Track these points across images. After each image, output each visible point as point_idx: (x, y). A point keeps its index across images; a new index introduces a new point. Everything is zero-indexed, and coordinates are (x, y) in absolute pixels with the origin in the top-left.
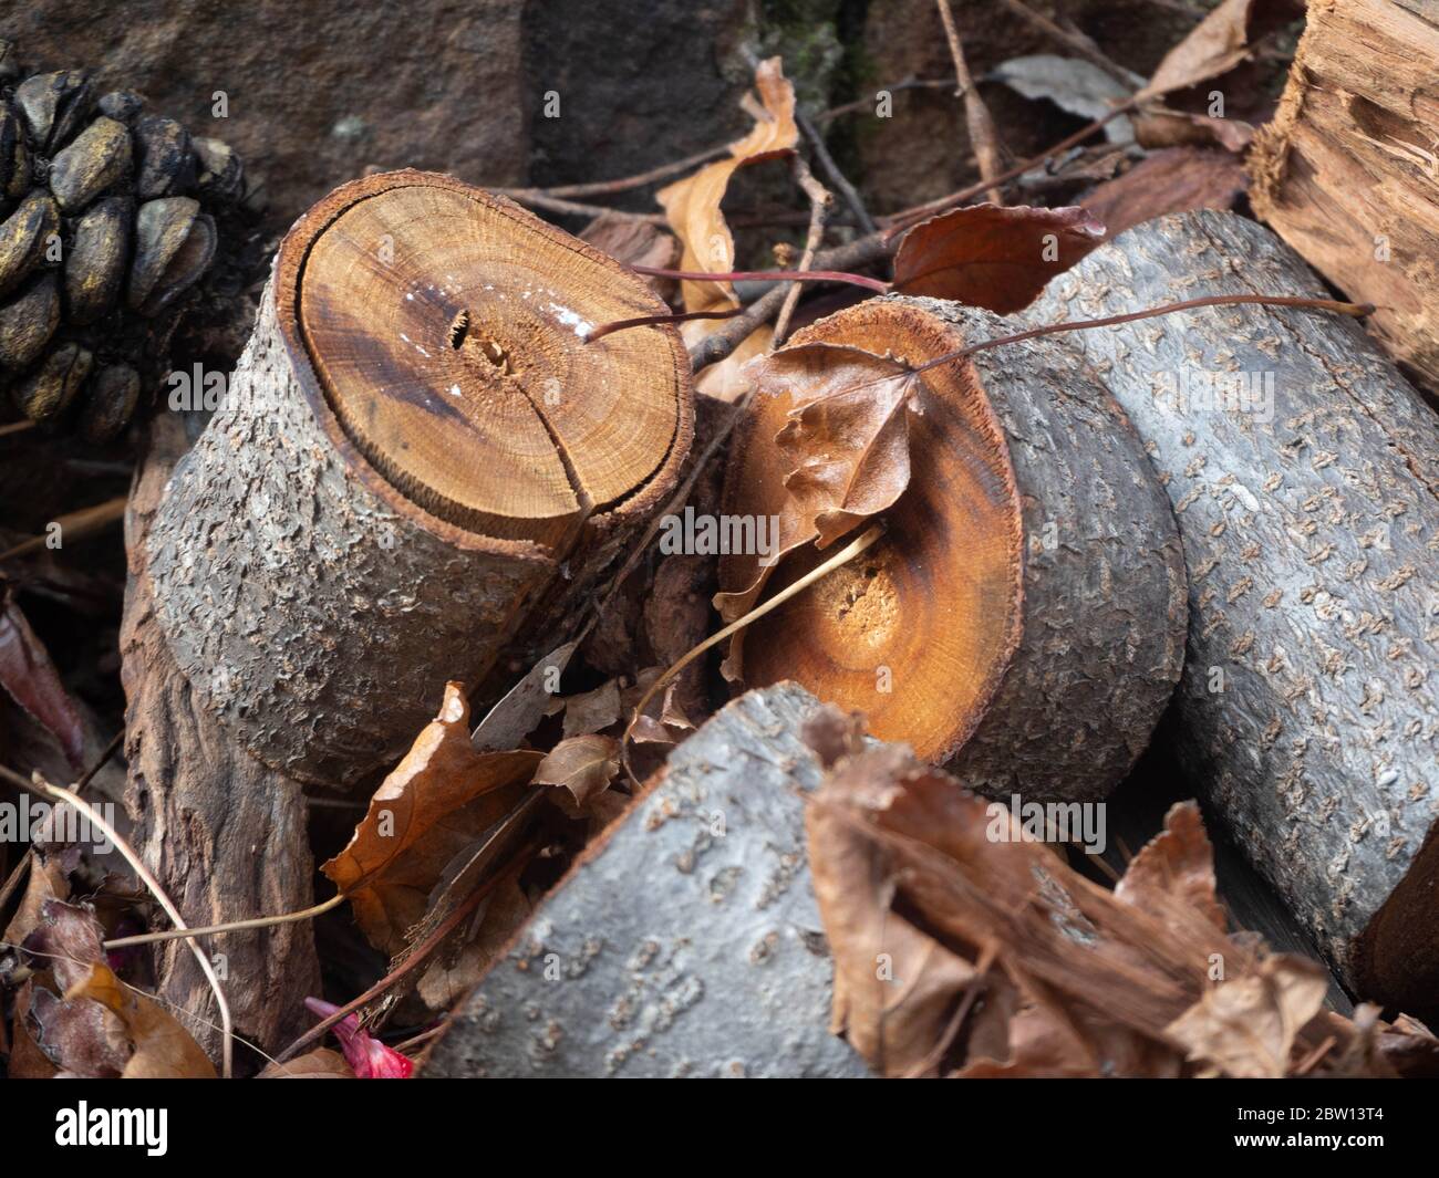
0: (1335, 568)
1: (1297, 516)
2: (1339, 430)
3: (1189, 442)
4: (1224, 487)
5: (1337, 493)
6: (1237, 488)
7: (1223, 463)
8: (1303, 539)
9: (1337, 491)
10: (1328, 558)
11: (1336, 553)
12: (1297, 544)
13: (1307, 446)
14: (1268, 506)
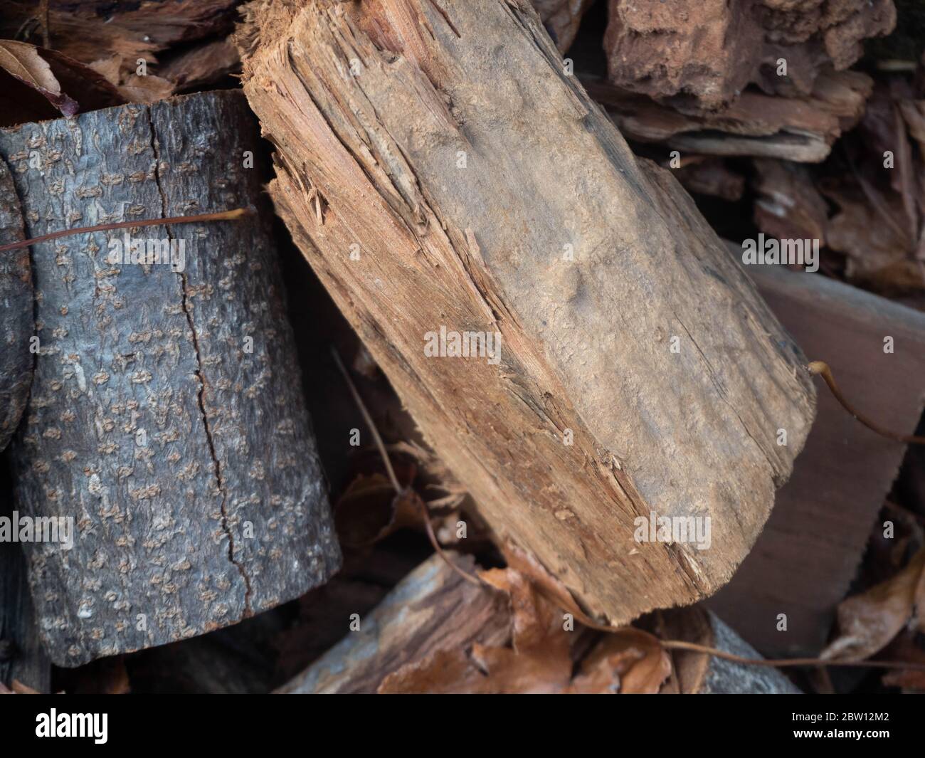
0: (111, 463)
1: (105, 413)
2: (164, 354)
3: (63, 312)
4: (70, 361)
5: (137, 408)
6: (79, 369)
7: (77, 343)
8: (101, 431)
9: (138, 407)
10: (112, 453)
11: (117, 452)
12: (97, 432)
13: (135, 361)
14: (90, 393)
